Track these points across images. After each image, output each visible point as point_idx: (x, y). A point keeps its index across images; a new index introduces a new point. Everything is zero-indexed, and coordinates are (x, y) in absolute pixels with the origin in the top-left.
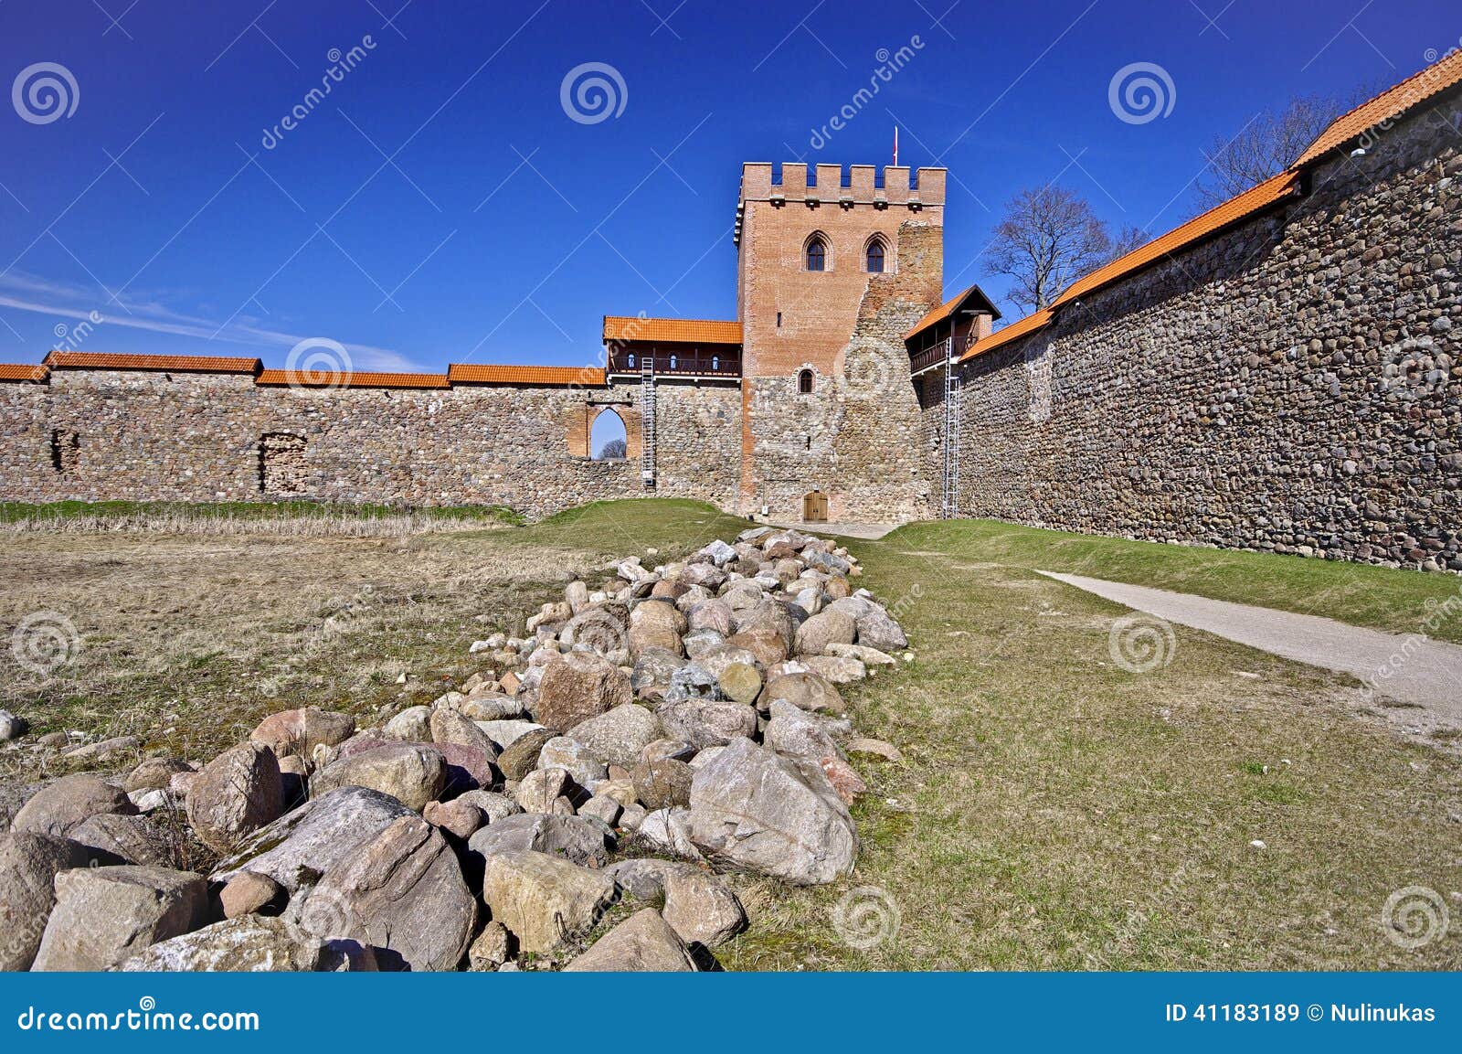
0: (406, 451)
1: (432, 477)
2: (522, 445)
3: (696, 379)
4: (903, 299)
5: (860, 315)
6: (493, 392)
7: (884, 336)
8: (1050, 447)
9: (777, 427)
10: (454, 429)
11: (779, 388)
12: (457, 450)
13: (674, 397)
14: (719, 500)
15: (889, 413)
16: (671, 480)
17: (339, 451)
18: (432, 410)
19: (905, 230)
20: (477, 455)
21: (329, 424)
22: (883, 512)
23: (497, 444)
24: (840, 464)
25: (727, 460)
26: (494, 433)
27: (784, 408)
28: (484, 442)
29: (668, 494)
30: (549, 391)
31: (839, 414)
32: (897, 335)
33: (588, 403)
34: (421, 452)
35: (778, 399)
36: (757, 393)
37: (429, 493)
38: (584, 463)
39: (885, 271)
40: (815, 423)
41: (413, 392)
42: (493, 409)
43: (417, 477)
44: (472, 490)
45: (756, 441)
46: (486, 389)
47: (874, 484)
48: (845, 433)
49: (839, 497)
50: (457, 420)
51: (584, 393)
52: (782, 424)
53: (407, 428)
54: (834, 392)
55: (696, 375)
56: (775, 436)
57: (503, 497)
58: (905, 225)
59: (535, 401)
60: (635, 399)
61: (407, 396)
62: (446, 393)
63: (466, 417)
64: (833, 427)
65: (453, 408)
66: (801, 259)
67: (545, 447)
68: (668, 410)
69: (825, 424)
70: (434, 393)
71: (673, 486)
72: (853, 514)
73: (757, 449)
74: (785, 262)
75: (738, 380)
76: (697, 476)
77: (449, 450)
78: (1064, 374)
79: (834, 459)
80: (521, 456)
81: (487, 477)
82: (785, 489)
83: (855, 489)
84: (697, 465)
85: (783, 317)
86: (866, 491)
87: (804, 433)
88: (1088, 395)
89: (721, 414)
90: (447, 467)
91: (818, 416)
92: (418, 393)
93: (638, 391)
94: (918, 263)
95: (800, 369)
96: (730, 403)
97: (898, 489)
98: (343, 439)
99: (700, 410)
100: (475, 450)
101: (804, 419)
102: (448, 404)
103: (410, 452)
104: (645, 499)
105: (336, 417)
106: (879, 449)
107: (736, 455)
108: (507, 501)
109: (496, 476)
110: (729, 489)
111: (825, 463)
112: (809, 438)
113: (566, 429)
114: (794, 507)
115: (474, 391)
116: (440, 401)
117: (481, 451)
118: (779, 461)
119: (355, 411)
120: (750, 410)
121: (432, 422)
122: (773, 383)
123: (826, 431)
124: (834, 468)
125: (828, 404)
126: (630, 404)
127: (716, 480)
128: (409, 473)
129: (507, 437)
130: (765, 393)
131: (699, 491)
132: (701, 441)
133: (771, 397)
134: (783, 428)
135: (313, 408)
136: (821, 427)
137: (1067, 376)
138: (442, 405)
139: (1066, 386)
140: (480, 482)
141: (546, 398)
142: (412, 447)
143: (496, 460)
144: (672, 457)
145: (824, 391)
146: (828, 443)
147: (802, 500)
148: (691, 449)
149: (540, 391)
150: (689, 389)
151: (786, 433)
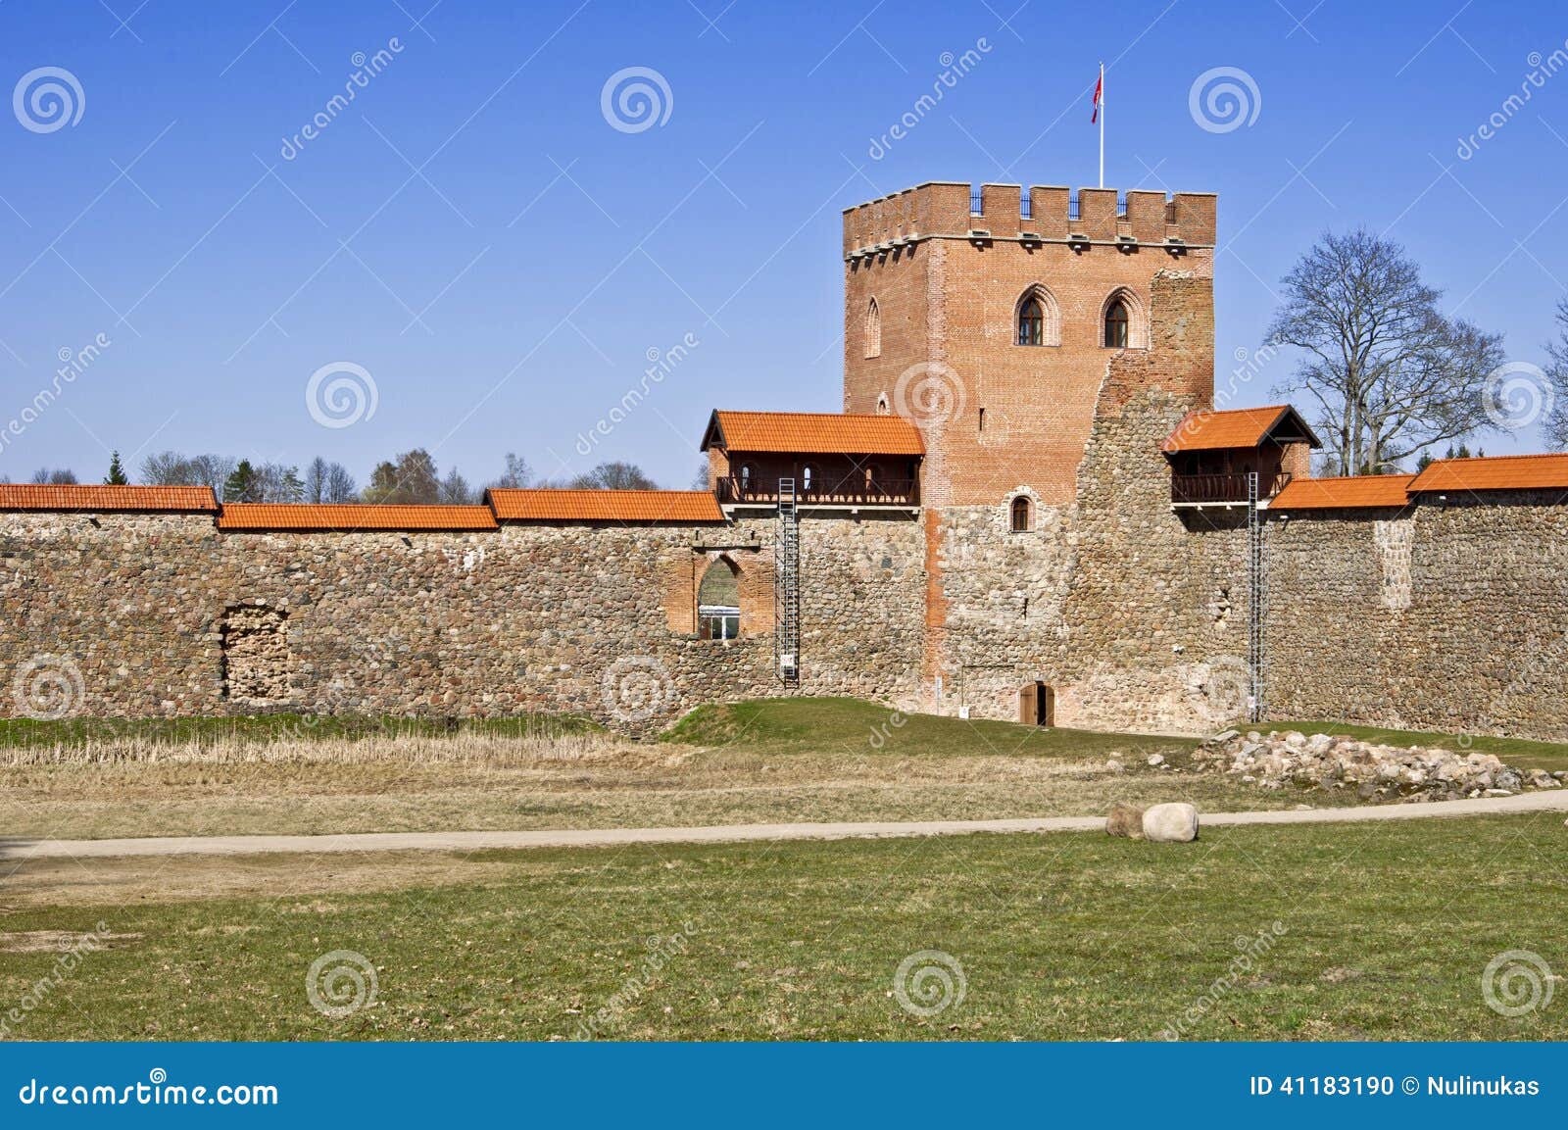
0: (431, 631)
1: (470, 671)
2: (600, 617)
3: (855, 509)
4: (1158, 387)
5: (1098, 412)
6: (556, 534)
7: (1133, 443)
8: (1411, 639)
9: (979, 585)
10: (501, 593)
11: (982, 524)
12: (506, 627)
13: (820, 538)
14: (886, 699)
15: (1140, 564)
16: (815, 667)
17: (336, 632)
18: (469, 563)
19: (1160, 284)
20: (534, 634)
21: (321, 589)
22: (1135, 713)
23: (563, 616)
24: (1072, 639)
25: (898, 635)
26: (560, 599)
27: (990, 554)
28: (544, 613)
29: (811, 690)
30: (638, 532)
31: (1069, 563)
32: (1151, 443)
33: (696, 549)
34: (453, 631)
35: (981, 540)
36: (951, 532)
37: (466, 697)
38: (689, 643)
39: (1131, 345)
40: (1035, 578)
41: (442, 537)
42: (556, 561)
43: (448, 670)
44: (527, 690)
45: (948, 606)
46: (547, 529)
47: (1121, 670)
48: (1081, 593)
49: (1071, 691)
50: (506, 579)
51: (688, 532)
52: (987, 579)
53: (433, 594)
54: (1063, 529)
55: (855, 503)
56: (977, 597)
57: (572, 699)
58: (1160, 277)
59: (619, 547)
60: (764, 542)
61: (433, 542)
62: (491, 537)
63: (519, 574)
64: (1062, 583)
65: (498, 561)
66: (1011, 327)
67: (634, 619)
68: (812, 557)
69: (1050, 579)
70: (473, 538)
71: (822, 678)
72: (1091, 716)
73: (950, 619)
74: (990, 331)
75: (915, 510)
76: (853, 661)
77: (494, 628)
78: (1426, 562)
79: (1064, 632)
80: (598, 635)
81: (549, 668)
82: (993, 680)
83: (1093, 679)
84: (852, 643)
85: (988, 415)
86: (1110, 681)
87: (1019, 593)
88: (1454, 591)
89: (887, 562)
90: (490, 654)
91: (1040, 567)
92: (449, 538)
93: (769, 529)
94: (1180, 333)
95: (1013, 495)
96: (899, 545)
97: (1157, 677)
98: (341, 613)
99: (857, 557)
100: (531, 626)
101: (1019, 572)
102: (492, 554)
103: (437, 632)
104: (779, 699)
105: (330, 577)
106: (1127, 616)
107: (909, 626)
108: (578, 705)
109: (563, 667)
110: (899, 680)
111: (1050, 638)
112: (1027, 600)
113: (663, 591)
114: (1005, 707)
115: (531, 534)
116: (481, 549)
117: (541, 629)
118: (985, 637)
119: (358, 568)
120: (940, 558)
121: (469, 582)
122: (973, 516)
123: (1051, 589)
124: (1063, 647)
125: (1054, 549)
126: (756, 549)
127: (881, 667)
128: (436, 664)
129: (577, 604)
130: (962, 532)
131: (857, 685)
132: (858, 605)
133: (972, 538)
134: (989, 587)
135: (298, 565)
136: (1043, 583)
137: (1429, 565)
138: (483, 556)
139: (1430, 576)
140: (540, 676)
141: (633, 542)
142: (440, 623)
143: (563, 642)
144: (816, 632)
145: (1047, 529)
146: (1054, 609)
147: (1017, 696)
148: (844, 619)
149: (625, 531)
150: (841, 524)
151: (993, 592)
